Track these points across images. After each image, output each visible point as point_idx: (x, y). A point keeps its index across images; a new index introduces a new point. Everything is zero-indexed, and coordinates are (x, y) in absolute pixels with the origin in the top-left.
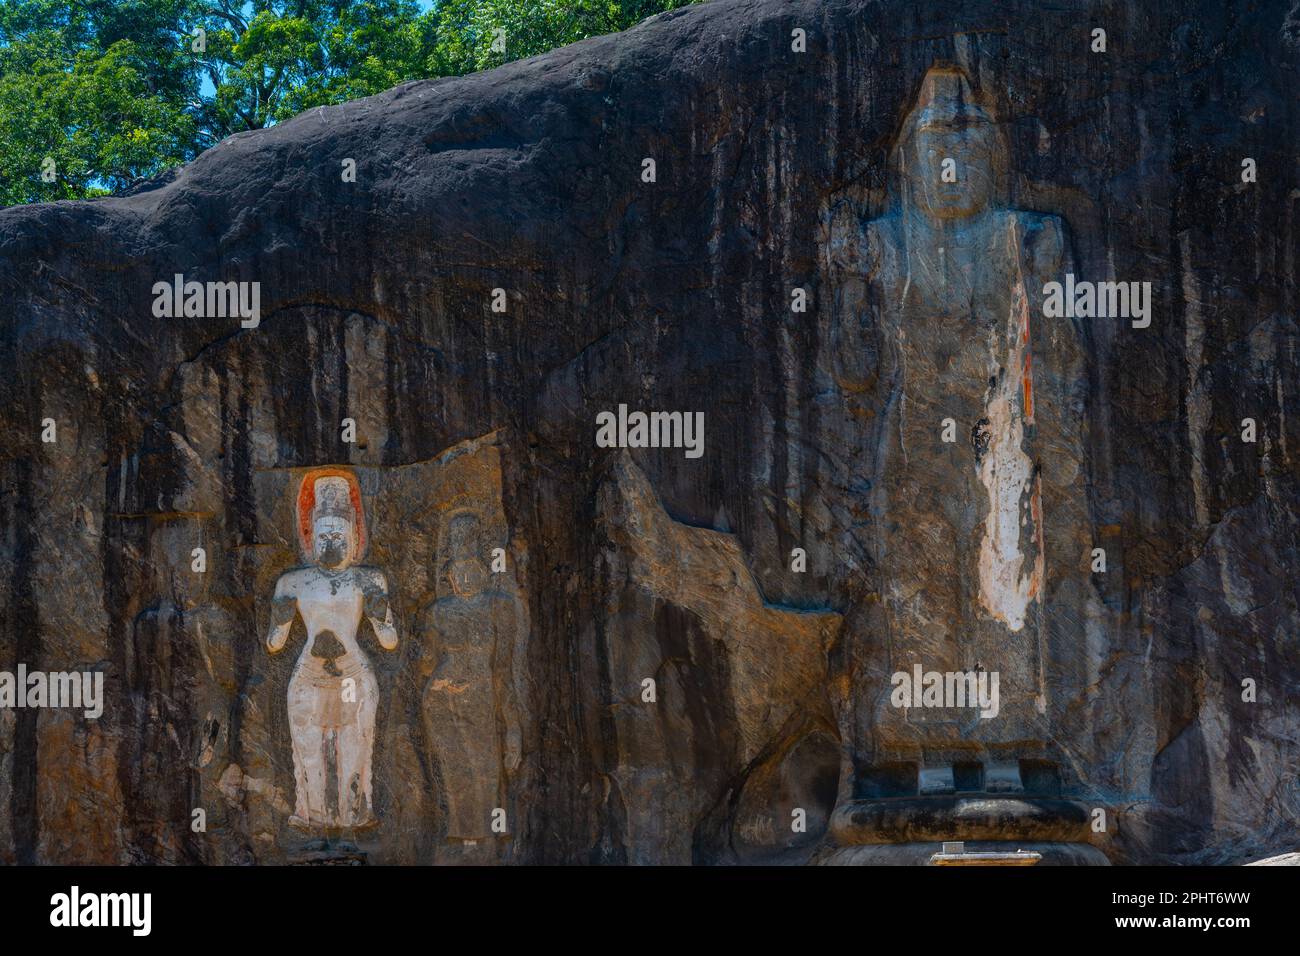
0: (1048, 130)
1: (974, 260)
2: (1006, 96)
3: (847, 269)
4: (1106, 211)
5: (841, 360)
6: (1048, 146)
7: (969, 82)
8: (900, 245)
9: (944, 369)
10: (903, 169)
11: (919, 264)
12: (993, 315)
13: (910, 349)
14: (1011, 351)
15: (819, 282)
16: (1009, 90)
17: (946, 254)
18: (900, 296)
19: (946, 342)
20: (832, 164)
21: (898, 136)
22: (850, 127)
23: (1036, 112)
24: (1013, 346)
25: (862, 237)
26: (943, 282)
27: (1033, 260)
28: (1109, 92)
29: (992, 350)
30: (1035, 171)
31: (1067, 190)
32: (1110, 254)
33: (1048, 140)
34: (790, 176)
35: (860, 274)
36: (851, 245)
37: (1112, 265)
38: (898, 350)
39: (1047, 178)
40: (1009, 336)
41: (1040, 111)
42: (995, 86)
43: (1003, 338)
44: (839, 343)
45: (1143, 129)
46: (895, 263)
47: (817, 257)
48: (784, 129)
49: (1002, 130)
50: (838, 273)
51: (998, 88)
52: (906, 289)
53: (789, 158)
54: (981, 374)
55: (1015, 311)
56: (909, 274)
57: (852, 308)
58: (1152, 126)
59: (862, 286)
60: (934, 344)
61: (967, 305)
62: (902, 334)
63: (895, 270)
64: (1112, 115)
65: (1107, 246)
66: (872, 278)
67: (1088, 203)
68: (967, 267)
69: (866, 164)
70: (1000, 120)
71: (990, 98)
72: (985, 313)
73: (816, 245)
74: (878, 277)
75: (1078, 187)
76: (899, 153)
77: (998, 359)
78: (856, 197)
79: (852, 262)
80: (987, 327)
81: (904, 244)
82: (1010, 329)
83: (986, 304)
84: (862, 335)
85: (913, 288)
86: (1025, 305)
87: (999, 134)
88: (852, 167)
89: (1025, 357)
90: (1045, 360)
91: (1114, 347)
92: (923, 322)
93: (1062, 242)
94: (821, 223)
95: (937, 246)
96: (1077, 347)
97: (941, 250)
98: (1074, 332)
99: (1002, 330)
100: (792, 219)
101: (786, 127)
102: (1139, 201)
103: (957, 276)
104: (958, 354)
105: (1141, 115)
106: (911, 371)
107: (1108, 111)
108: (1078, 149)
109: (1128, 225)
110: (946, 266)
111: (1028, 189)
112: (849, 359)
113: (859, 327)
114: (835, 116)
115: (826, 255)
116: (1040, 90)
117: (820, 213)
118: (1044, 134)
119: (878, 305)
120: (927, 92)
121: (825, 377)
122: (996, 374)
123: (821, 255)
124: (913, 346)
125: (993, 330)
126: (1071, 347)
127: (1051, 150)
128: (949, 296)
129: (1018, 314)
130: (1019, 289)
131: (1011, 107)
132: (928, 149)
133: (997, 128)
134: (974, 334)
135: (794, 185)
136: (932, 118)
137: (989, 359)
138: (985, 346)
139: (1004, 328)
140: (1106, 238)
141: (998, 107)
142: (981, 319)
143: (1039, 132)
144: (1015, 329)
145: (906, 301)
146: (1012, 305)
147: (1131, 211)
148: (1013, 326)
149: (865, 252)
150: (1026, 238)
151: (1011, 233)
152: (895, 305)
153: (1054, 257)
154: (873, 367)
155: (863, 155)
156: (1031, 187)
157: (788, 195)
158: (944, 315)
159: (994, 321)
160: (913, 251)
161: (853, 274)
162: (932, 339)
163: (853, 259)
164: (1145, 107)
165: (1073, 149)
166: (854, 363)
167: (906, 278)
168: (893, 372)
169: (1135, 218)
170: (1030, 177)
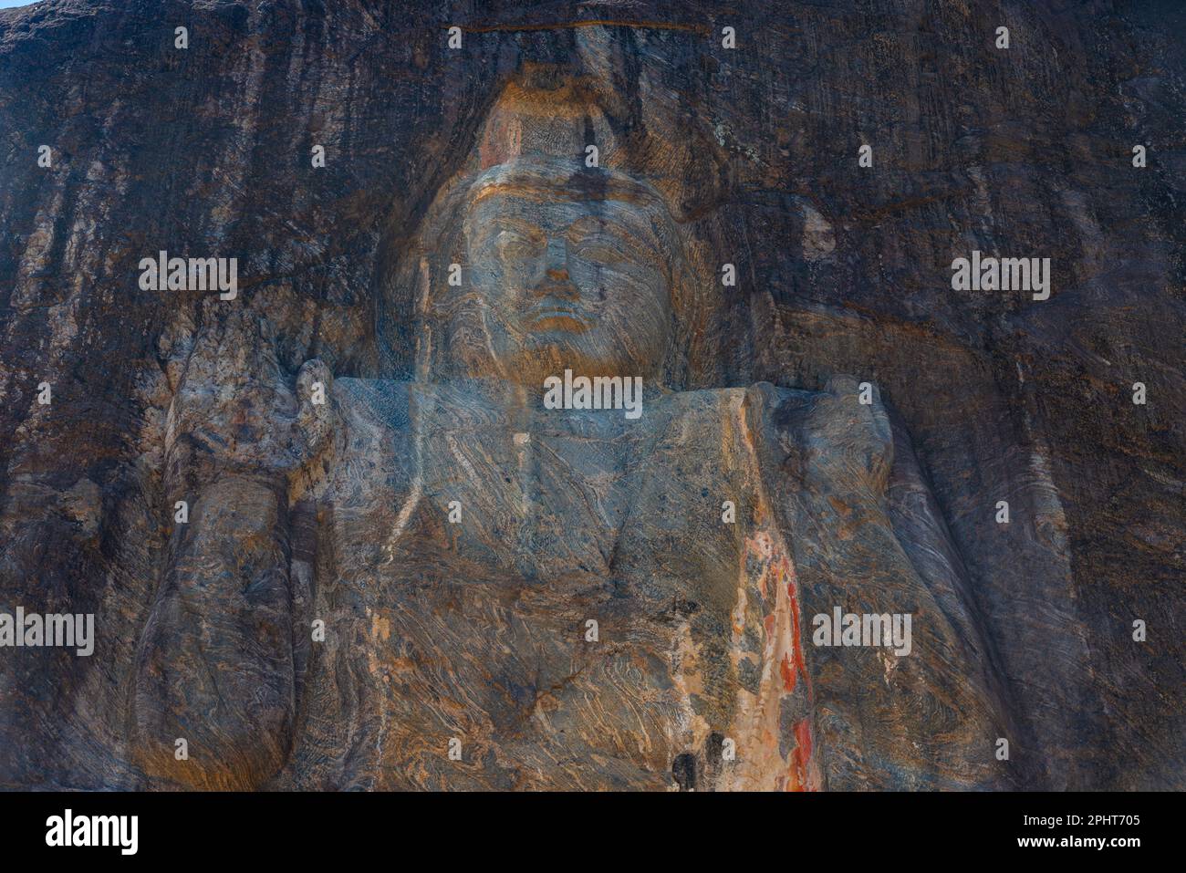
0: (826, 216)
1: (622, 466)
2: (711, 148)
3: (223, 453)
4: (1009, 368)
5: (162, 690)
6: (829, 246)
7: (612, 120)
8: (398, 422)
9: (514, 728)
10: (425, 302)
11: (451, 462)
12: (683, 589)
13: (403, 670)
14: (744, 695)
15: (129, 489)
16: (719, 130)
17: (536, 448)
18: (384, 533)
19: (524, 654)
20: (219, 234)
21: (414, 224)
22: (283, 166)
23: (790, 183)
24: (753, 684)
25: (282, 390)
26: (524, 507)
27: (805, 456)
28: (980, 159)
29: (680, 680)
30: (795, 286)
31: (892, 330)
32: (1038, 461)
33: (826, 236)
34: (90, 255)
35: (260, 468)
36: (246, 403)
37: (1047, 484)
38: (362, 675)
39: (830, 303)
40: (738, 654)
41: (803, 182)
42: (680, 123)
43: (716, 654)
44: (161, 639)
45: (1084, 221)
46: (376, 457)
47: (137, 434)
48: (98, 165)
49: (703, 232)
50: (193, 460)
51: (686, 126)
52: (405, 514)
53: (98, 216)
54: (645, 743)
55: (753, 598)
56: (418, 482)
57: (223, 549)
58: (1104, 217)
59: (266, 499)
60: (486, 655)
61: (600, 565)
62: (380, 628)
63: (376, 474)
64: (995, 201)
65: (1026, 444)
66: (299, 491)
67: (955, 357)
68: (601, 480)
69: (318, 251)
70: (693, 211)
71: (669, 152)
72: (652, 587)
73: (139, 408)
74: (318, 493)
75: (922, 321)
76: (417, 272)
77: (700, 706)
78: (280, 318)
79: (237, 439)
80: (663, 619)
81: (410, 421)
82: (738, 639)
83: (659, 561)
84: (246, 624)
85: (429, 516)
86: (783, 587)
87: (690, 243)
88: (274, 255)
89: (790, 725)
90: (861, 718)
91: (1090, 692)
92: (452, 600)
93: (889, 433)
94: (164, 364)
95: (508, 430)
96: (968, 687)
97: (522, 439)
98: (951, 640)
99: (714, 630)
100: (77, 341)
101: (105, 162)
102: (1104, 348)
103: (570, 496)
104: (564, 687)
105: (1074, 201)
106: (401, 729)
107: (983, 192)
108: (911, 256)
109: (1080, 398)
110: (536, 474)
111: (779, 330)
112: (189, 685)
113: (238, 601)
114: (243, 143)
115: (163, 429)
116: (800, 140)
117: (164, 343)
118: (815, 223)
119: (313, 561)
120: (503, 138)
121: (99, 751)
122: (697, 747)
123: (150, 431)
124: (416, 659)
125: (684, 627)
126: (944, 683)
127: (840, 252)
128: (541, 542)
129: (762, 605)
130: (763, 544)
131: (723, 170)
132: (498, 230)
133: (686, 230)
134: (622, 638)
135: (100, 273)
136: (510, 172)
137: (673, 707)
138: (660, 669)
139: (722, 627)
140: (1019, 426)
141: (689, 179)
142: (643, 597)
143: (802, 221)
144: (754, 642)
145: (402, 544)
146: (744, 579)
147: (1082, 369)
148: (750, 633)
149: (286, 423)
150: (778, 411)
151: (732, 419)
152: (366, 553)
153: (868, 451)
154: (267, 715)
155: (311, 230)
156: (787, 325)
157: (78, 289)
158: (521, 584)
159: (689, 608)
160: (438, 433)
161: (240, 468)
162: (479, 642)
163: (244, 432)
164: (1082, 187)
165: (899, 254)
166: (202, 692)
167: (406, 491)
168: (340, 753)
169: (1098, 385)
170: (780, 298)
